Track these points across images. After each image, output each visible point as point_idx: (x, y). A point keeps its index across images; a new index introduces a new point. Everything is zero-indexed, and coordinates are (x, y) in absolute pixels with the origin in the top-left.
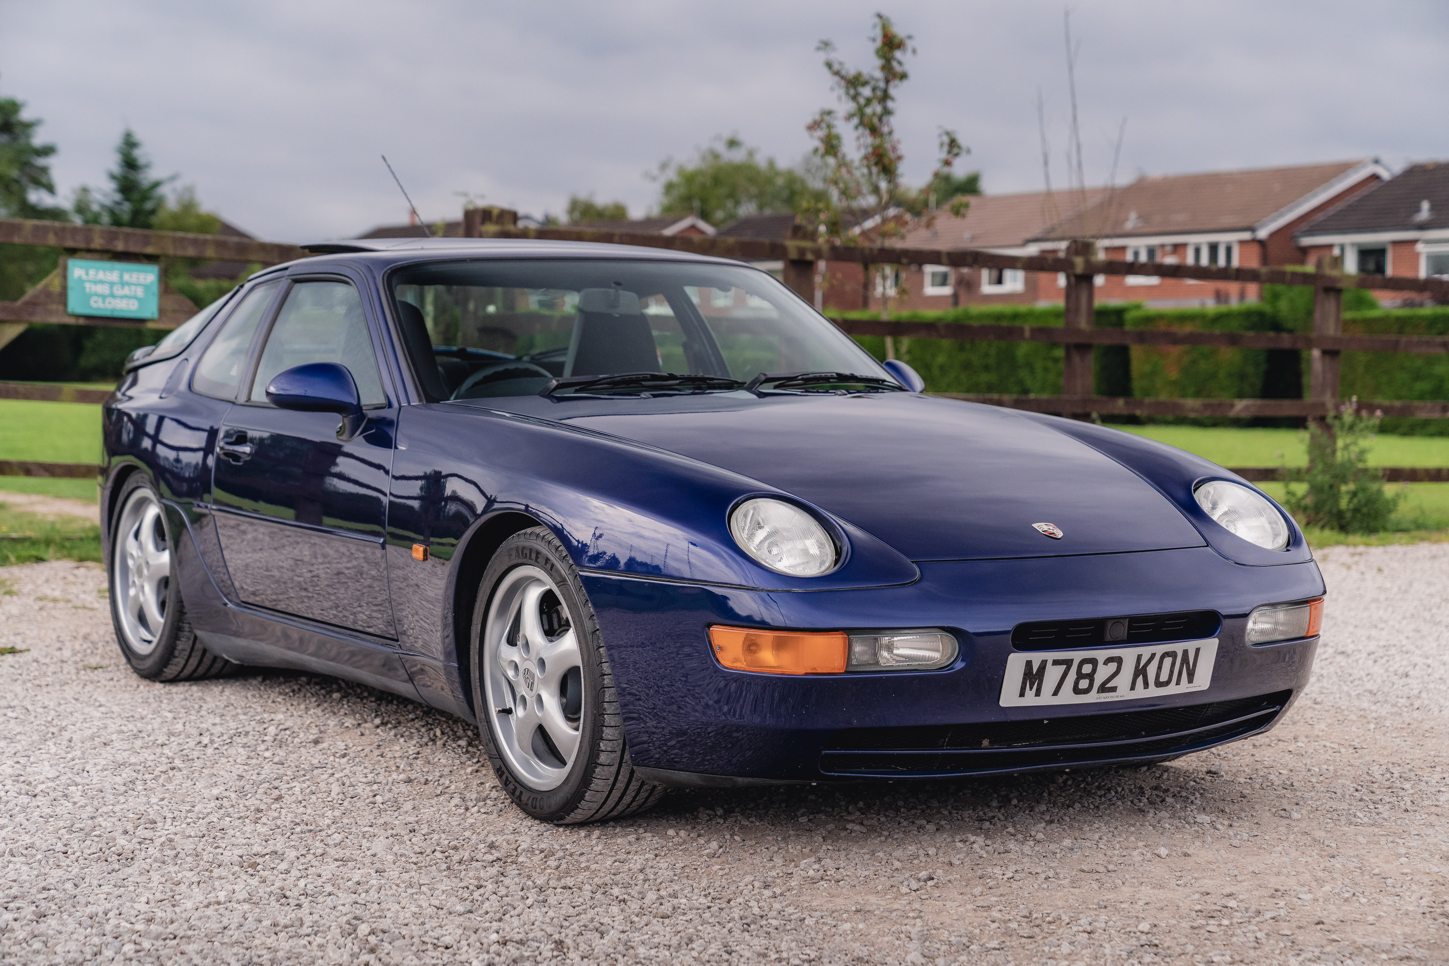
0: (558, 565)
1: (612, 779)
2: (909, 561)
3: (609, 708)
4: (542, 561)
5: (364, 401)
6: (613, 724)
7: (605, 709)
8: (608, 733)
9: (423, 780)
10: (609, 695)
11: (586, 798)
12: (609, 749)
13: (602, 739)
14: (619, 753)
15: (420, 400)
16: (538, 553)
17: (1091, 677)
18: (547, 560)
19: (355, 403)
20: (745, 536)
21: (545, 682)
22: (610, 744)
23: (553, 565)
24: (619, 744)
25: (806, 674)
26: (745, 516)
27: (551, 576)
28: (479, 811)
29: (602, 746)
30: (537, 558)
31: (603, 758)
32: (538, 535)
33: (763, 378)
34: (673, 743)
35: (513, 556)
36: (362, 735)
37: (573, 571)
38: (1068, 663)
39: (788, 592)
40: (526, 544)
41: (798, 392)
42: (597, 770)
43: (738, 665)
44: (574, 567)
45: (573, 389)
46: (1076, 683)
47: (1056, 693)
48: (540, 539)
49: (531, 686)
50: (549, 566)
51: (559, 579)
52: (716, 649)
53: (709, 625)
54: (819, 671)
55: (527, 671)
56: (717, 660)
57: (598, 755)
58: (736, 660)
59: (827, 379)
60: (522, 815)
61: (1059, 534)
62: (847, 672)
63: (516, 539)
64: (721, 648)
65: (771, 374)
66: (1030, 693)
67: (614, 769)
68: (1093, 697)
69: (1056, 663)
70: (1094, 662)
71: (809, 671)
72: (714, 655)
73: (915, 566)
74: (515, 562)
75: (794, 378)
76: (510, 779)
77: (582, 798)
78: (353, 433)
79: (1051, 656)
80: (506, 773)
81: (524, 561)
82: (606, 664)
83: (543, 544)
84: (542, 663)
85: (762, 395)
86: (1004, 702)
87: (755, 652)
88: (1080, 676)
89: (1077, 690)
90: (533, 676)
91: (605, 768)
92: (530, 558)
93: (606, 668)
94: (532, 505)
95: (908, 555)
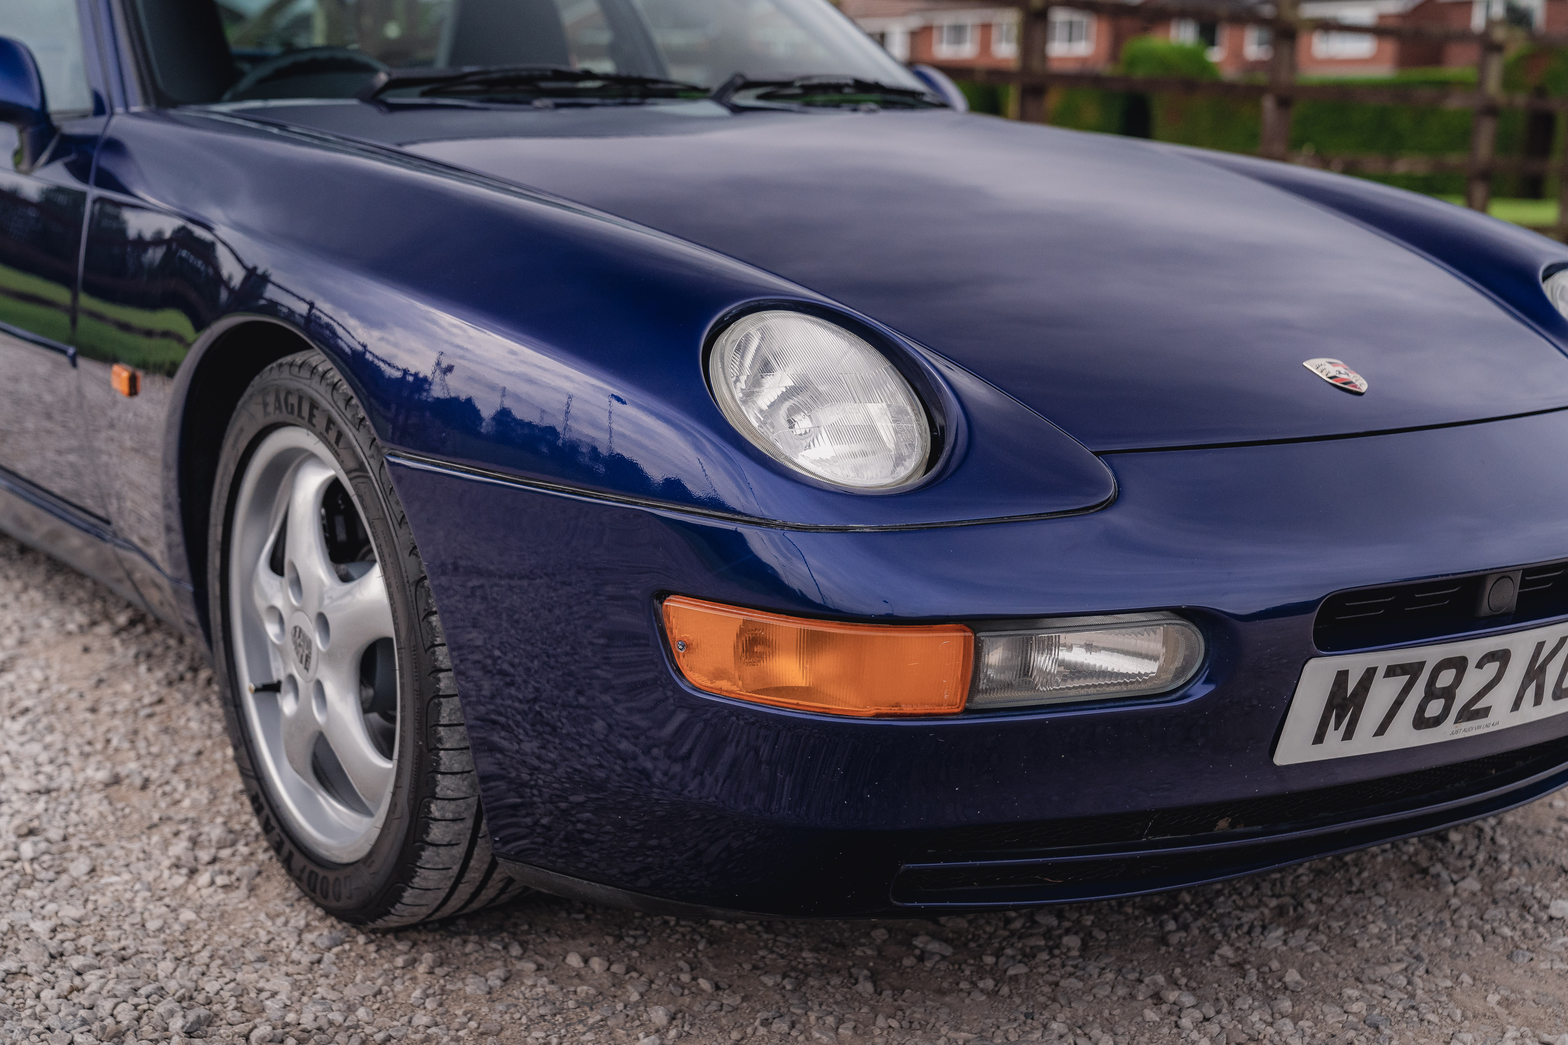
0: (350, 432)
1: (456, 869)
2: (1087, 451)
3: (450, 738)
4: (320, 421)
5: (53, 105)
6: (457, 767)
7: (440, 740)
8: (446, 785)
9: (138, 782)
10: (448, 711)
11: (405, 900)
12: (449, 816)
13: (434, 796)
14: (469, 823)
15: (147, 102)
16: (314, 405)
17: (1449, 694)
18: (330, 421)
19: (35, 104)
20: (738, 395)
21: (330, 657)
22: (452, 806)
23: (340, 435)
24: (469, 806)
25: (878, 716)
26: (741, 349)
27: (337, 455)
28: (212, 883)
29: (435, 809)
30: (311, 415)
31: (436, 833)
32: (313, 371)
33: (739, 81)
34: (580, 798)
35: (271, 409)
36: (86, 650)
37: (379, 450)
38: (1413, 670)
39: (843, 531)
40: (294, 385)
41: (794, 105)
42: (425, 854)
43: (724, 685)
44: (378, 441)
45: (418, 90)
46: (1421, 708)
47: (1381, 730)
48: (316, 379)
49: (306, 661)
50: (332, 436)
51: (352, 464)
52: (677, 649)
53: (663, 595)
54: (907, 710)
55: (298, 632)
56: (679, 671)
57: (427, 826)
58: (719, 674)
59: (837, 88)
60: (294, 892)
61: (1363, 385)
62: (967, 711)
63: (275, 373)
64: (686, 646)
65: (753, 74)
66: (1333, 736)
67: (459, 851)
68: (1447, 732)
69: (1391, 671)
70: (1460, 664)
71: (884, 710)
72: (673, 661)
73: (1100, 463)
74: (274, 417)
75: (788, 84)
76: (273, 822)
77: (398, 898)
78: (35, 157)
79: (1382, 659)
80: (267, 811)
81: (290, 419)
82: (444, 649)
83: (322, 388)
84: (322, 621)
85: (737, 110)
86: (1282, 758)
87: (761, 656)
88: (1431, 693)
89: (1421, 722)
90: (309, 643)
91: (442, 850)
92: (300, 415)
93: (442, 654)
94: (319, 304)
95: (1083, 437)
